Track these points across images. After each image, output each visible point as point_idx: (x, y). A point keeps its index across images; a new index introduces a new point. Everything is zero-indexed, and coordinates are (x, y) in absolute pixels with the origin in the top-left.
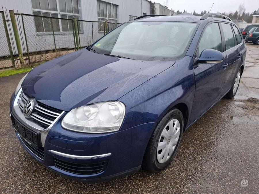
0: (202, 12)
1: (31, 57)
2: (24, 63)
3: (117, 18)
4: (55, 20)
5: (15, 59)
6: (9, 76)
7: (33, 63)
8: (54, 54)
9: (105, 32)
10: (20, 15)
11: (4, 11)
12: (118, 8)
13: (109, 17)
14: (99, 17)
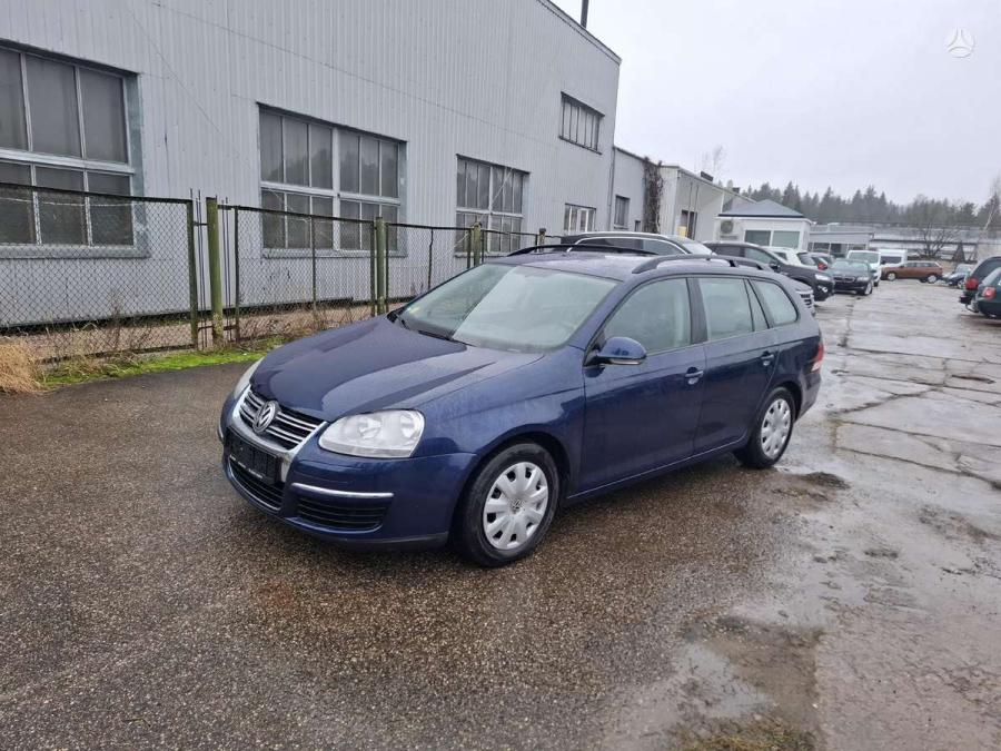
0: (859, 192)
1: (243, 321)
2: (222, 337)
3: (520, 211)
4: (323, 222)
5: (200, 325)
6: (183, 369)
7: (248, 339)
8: (308, 317)
9: (472, 254)
10: (233, 210)
11: (194, 200)
12: (528, 181)
13: (494, 209)
14: (462, 209)
